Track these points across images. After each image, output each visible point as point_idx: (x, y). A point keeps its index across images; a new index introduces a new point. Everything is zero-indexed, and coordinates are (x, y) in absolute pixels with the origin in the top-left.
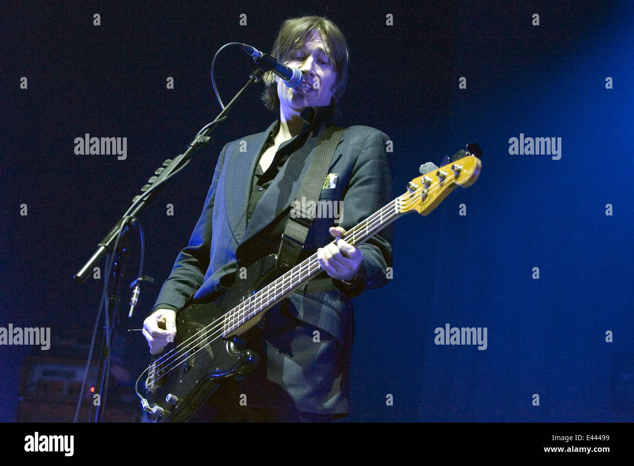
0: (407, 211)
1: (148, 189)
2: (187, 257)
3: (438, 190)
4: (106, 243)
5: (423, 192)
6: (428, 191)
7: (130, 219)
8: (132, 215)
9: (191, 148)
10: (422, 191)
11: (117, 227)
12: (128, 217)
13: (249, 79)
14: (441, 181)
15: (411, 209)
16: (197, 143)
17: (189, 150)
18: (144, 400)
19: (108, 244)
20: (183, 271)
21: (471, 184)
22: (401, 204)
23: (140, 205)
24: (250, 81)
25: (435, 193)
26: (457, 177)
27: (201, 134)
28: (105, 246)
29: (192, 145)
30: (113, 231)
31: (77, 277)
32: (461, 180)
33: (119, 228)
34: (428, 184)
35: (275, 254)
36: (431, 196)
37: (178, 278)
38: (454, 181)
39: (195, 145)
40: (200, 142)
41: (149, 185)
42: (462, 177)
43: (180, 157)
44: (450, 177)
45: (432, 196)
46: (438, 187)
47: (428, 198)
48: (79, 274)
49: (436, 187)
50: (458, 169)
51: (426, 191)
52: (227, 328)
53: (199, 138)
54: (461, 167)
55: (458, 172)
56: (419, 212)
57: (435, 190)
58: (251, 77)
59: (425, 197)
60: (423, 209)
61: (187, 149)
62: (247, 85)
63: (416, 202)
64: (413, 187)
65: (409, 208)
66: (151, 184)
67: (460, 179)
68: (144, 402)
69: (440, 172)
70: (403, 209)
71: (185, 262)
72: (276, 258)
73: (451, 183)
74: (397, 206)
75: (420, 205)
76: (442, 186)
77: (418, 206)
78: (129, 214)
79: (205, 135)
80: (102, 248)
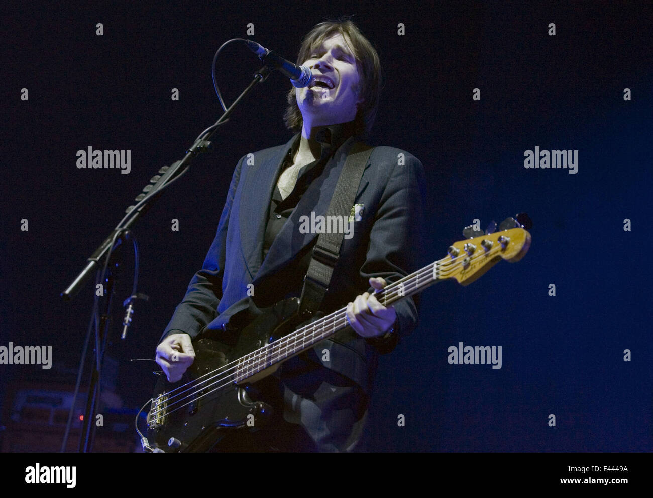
0: (446, 277)
1: (142, 199)
2: (202, 280)
3: (482, 261)
4: (96, 257)
5: (465, 260)
6: (471, 259)
7: (123, 231)
8: (125, 227)
9: (190, 153)
10: (463, 259)
11: (108, 240)
12: (120, 229)
13: (254, 78)
14: (486, 251)
15: (450, 276)
16: (197, 148)
17: (187, 156)
18: (144, 438)
19: (98, 258)
20: (198, 295)
21: (518, 260)
22: (440, 269)
23: (134, 216)
24: (255, 80)
25: (478, 263)
26: (504, 249)
27: (201, 138)
28: (95, 261)
29: (191, 150)
30: (105, 244)
31: (65, 295)
32: (508, 254)
33: (111, 241)
34: (471, 252)
35: (298, 299)
36: (473, 266)
37: (193, 302)
38: (500, 253)
39: (194, 150)
40: (200, 148)
41: (144, 195)
42: (509, 251)
43: (178, 164)
44: (496, 248)
45: (475, 266)
46: (482, 257)
47: (469, 268)
48: (67, 292)
49: (480, 257)
50: (505, 240)
51: (468, 259)
52: (240, 374)
53: (198, 143)
54: (508, 239)
55: (506, 244)
56: (460, 281)
57: (479, 260)
58: (256, 76)
59: (467, 266)
60: (464, 279)
61: (185, 155)
62: (251, 85)
63: (456, 269)
64: (455, 252)
65: (449, 274)
66: (146, 193)
67: (507, 252)
68: (144, 441)
69: (486, 241)
70: (442, 275)
71: (200, 285)
72: (299, 302)
73: (496, 255)
74: (435, 271)
75: (461, 273)
76: (487, 256)
77: (459, 274)
78: (122, 226)
79: (205, 140)
80: (92, 263)
